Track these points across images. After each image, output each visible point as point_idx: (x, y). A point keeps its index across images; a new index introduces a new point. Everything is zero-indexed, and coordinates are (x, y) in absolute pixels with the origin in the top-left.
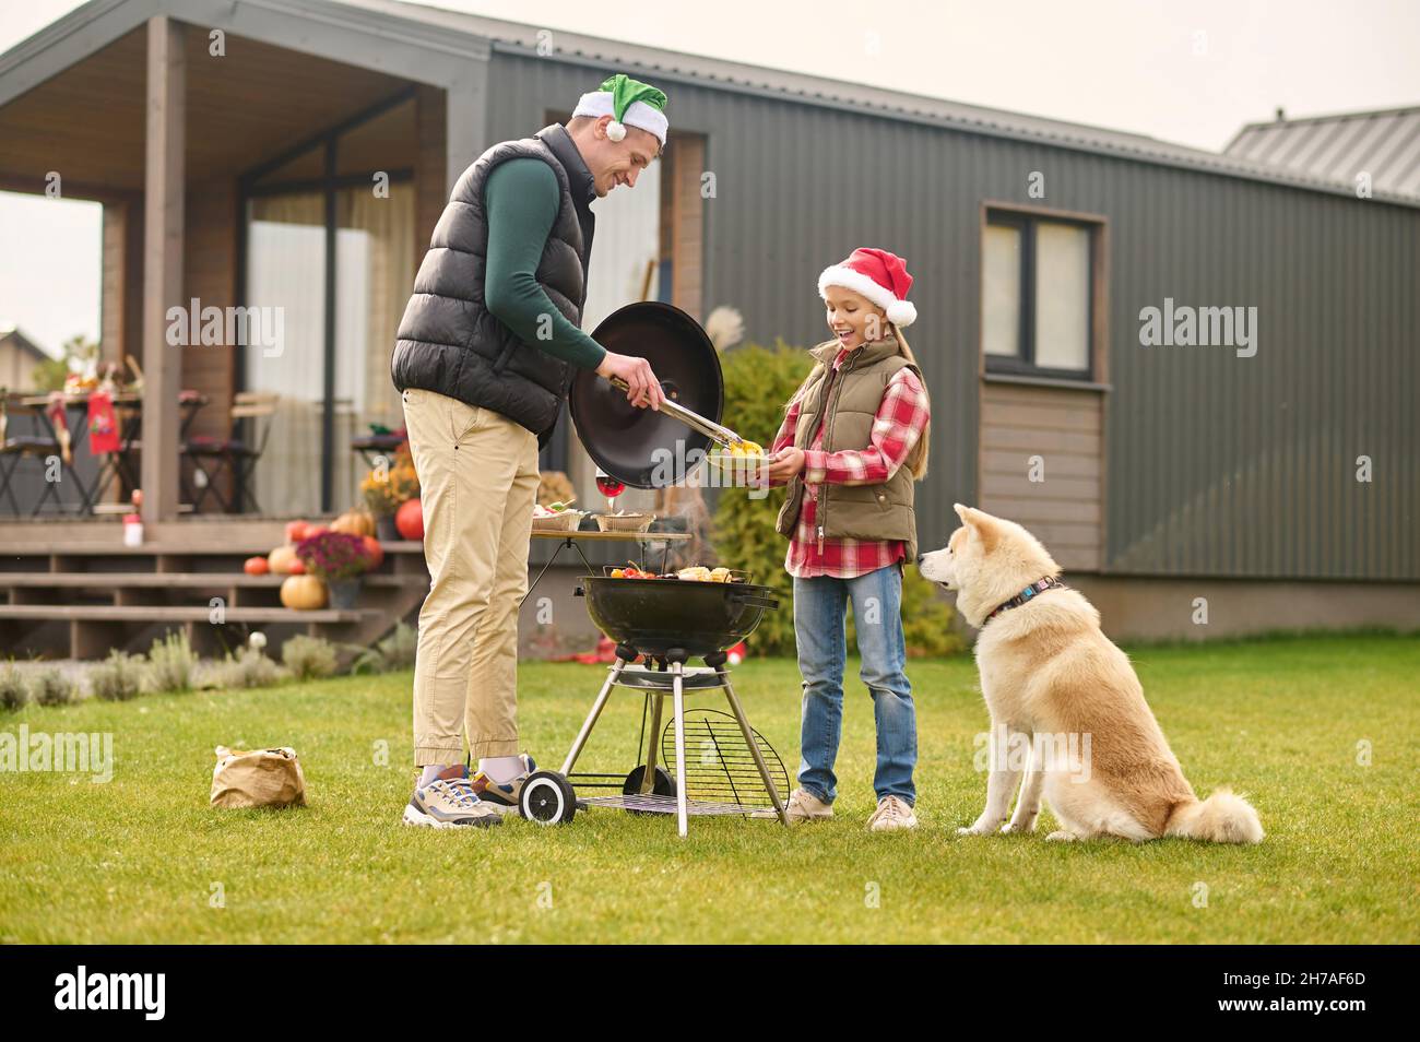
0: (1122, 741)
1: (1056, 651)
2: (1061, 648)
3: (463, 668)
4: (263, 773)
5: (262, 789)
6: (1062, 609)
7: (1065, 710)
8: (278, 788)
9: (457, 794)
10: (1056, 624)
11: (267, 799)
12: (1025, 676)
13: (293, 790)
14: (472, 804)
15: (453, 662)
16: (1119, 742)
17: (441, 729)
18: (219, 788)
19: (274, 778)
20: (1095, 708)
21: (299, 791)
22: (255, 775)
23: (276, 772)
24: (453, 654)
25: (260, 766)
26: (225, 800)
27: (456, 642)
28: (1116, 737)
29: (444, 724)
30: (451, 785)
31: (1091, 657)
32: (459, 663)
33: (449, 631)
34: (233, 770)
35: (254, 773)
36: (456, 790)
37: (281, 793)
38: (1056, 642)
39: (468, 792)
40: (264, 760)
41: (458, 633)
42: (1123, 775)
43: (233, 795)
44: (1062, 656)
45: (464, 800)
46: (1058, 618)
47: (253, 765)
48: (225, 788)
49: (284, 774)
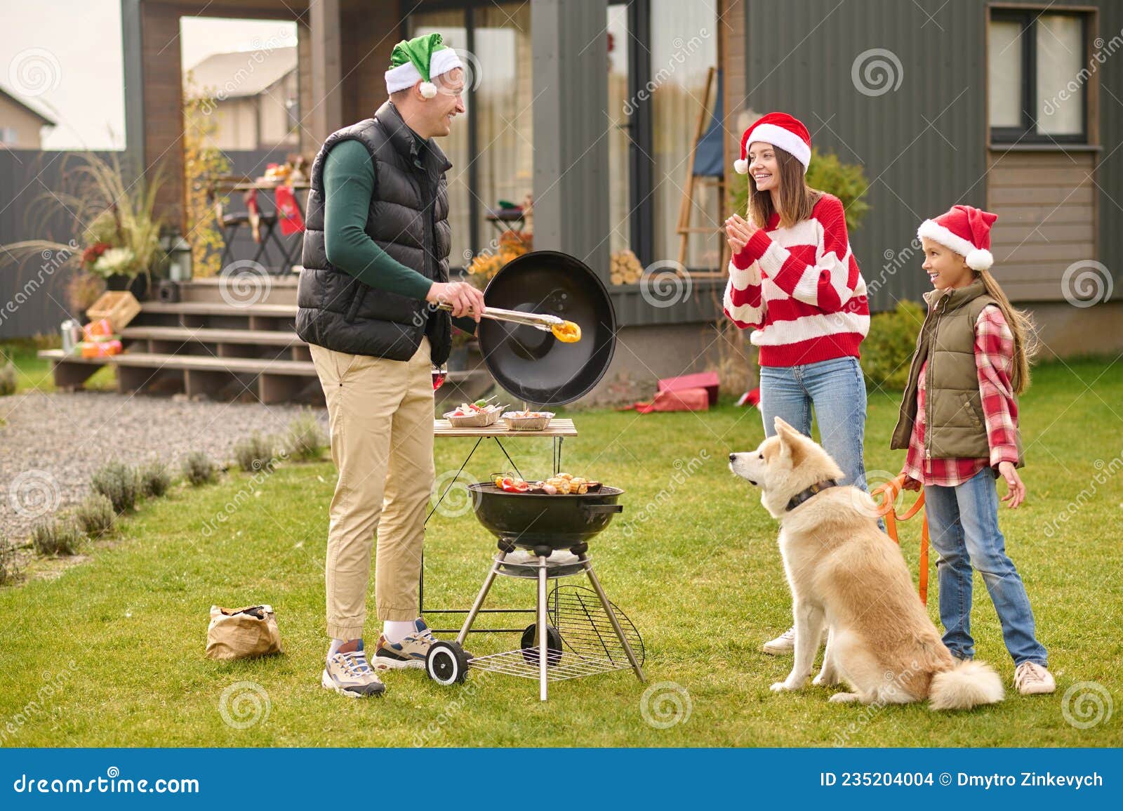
0: (891, 621)
1: (838, 543)
2: (843, 541)
3: (358, 563)
4: (242, 630)
5: (242, 644)
6: (845, 508)
7: (844, 591)
8: (255, 642)
9: (352, 665)
10: (839, 519)
11: (246, 651)
12: (815, 563)
13: (267, 643)
14: (362, 673)
15: (347, 559)
16: (888, 621)
17: (340, 612)
18: (211, 642)
19: (251, 634)
20: (868, 591)
21: (272, 643)
22: (236, 633)
23: (253, 629)
24: (348, 553)
25: (240, 625)
26: (215, 650)
27: (350, 544)
28: (885, 616)
29: (342, 607)
30: (347, 657)
31: (867, 549)
32: (353, 560)
33: (346, 534)
34: (222, 629)
35: (236, 630)
36: (350, 661)
37: (257, 645)
38: (838, 535)
39: (360, 662)
40: (243, 621)
41: (352, 536)
42: (891, 650)
43: (222, 647)
44: (843, 547)
45: (355, 670)
46: (842, 514)
47: (235, 624)
48: (215, 642)
49: (258, 631)
